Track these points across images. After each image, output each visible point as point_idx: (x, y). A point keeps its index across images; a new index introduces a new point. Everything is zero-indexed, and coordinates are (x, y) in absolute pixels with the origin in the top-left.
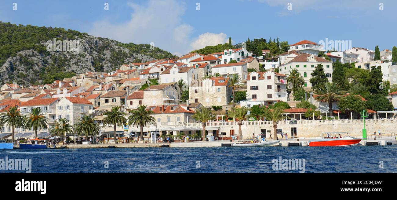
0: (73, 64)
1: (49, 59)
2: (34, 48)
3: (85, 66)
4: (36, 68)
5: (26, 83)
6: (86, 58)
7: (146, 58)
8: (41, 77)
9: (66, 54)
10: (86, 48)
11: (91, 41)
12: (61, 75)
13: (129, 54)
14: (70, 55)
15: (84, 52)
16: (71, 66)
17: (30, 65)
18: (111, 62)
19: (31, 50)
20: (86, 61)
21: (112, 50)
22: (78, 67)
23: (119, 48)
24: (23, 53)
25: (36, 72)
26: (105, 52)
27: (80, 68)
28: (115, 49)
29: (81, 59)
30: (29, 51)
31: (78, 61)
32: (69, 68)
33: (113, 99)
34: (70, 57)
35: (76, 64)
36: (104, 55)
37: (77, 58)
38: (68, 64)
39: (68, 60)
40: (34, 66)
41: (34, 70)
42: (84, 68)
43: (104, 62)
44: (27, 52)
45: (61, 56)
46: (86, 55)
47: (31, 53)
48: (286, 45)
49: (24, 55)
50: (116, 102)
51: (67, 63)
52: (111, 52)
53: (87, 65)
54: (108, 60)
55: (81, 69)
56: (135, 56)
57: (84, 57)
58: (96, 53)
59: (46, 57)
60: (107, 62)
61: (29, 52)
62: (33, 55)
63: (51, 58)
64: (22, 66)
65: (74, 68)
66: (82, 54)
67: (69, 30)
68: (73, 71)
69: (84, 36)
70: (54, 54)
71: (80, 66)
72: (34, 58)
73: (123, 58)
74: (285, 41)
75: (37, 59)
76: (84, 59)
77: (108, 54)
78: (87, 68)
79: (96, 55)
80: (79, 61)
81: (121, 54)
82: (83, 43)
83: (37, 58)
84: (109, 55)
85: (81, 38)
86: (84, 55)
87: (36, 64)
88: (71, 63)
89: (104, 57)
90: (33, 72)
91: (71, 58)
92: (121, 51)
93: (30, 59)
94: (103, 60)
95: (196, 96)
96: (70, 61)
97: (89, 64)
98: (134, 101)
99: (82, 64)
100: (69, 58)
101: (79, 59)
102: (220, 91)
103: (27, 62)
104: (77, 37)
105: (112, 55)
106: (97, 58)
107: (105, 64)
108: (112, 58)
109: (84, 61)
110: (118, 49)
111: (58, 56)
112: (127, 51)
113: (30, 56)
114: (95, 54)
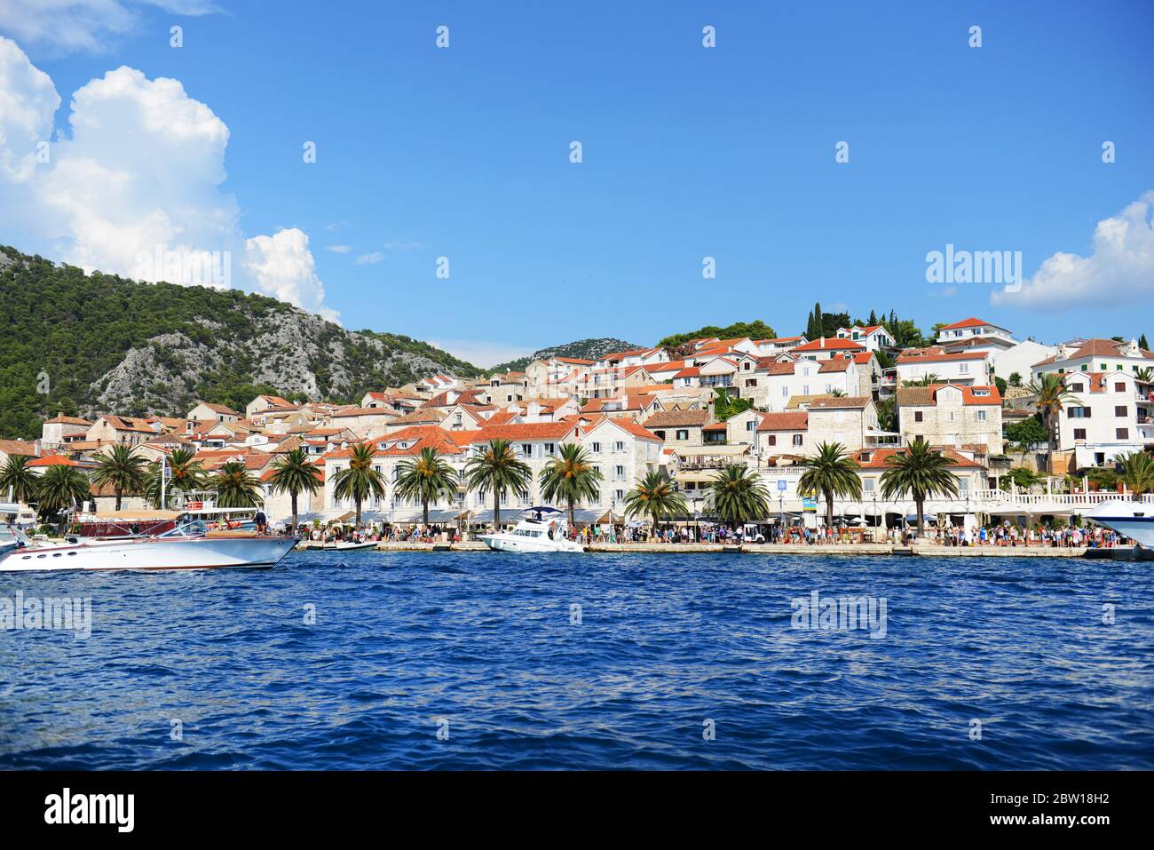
0: (268, 368)
1: (214, 355)
2: (184, 330)
3: (295, 373)
4: (190, 374)
5: (169, 406)
6: (296, 355)
7: (419, 361)
8: (200, 393)
9: (252, 347)
10: (293, 335)
11: (303, 321)
12: (245, 390)
13: (382, 352)
14: (259, 349)
15: (290, 344)
16: (263, 373)
17: (174, 367)
18: (346, 368)
19: (179, 334)
20: (296, 362)
21: (347, 343)
22: (279, 376)
23: (360, 338)
24: (162, 340)
25: (189, 384)
26: (332, 345)
27: (283, 377)
28: (352, 340)
29: (285, 357)
30: (173, 336)
31: (278, 363)
32: (260, 376)
33: (678, 432)
34: (259, 352)
35: (275, 368)
36: (331, 351)
37: (277, 356)
38: (256, 368)
39: (256, 360)
40: (185, 369)
41: (184, 379)
42: (291, 378)
43: (331, 365)
44: (170, 339)
45: (242, 350)
46: (296, 350)
47: (178, 342)
48: (910, 329)
49: (162, 345)
50: (687, 438)
51: (254, 365)
52: (344, 345)
53: (299, 372)
54: (339, 363)
55: (286, 381)
56: (395, 356)
57: (291, 355)
58: (315, 346)
59: (209, 351)
60: (338, 367)
61: (175, 339)
62: (182, 346)
63: (219, 353)
64: (161, 368)
65: (271, 376)
66: (287, 347)
67: (253, 294)
68: (268, 383)
69: (288, 310)
70: (226, 345)
71: (283, 373)
72: (185, 352)
73: (370, 359)
74: (909, 320)
75: (191, 355)
76: (292, 359)
77: (338, 350)
78: (299, 377)
79: (315, 352)
80: (280, 362)
81: (366, 351)
82: (287, 323)
83: (192, 352)
84: (342, 353)
85: (283, 313)
86: (292, 351)
87: (191, 365)
88: (264, 365)
89: (330, 355)
90: (184, 383)
91: (262, 356)
92: (364, 344)
93: (176, 353)
94: (331, 361)
95: (918, 429)
96: (260, 362)
97: (302, 368)
98: (779, 436)
99: (288, 370)
100: (257, 356)
101: (280, 358)
102: (984, 419)
103: (170, 360)
104: (272, 310)
105: (347, 353)
106: (317, 357)
107: (336, 370)
108: (347, 358)
109: (291, 362)
110: (358, 341)
111: (233, 349)
112: (379, 345)
113: (174, 347)
114: (313, 348)
